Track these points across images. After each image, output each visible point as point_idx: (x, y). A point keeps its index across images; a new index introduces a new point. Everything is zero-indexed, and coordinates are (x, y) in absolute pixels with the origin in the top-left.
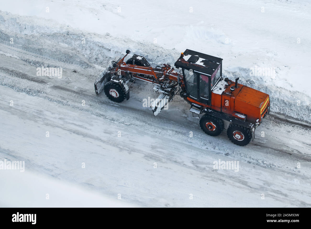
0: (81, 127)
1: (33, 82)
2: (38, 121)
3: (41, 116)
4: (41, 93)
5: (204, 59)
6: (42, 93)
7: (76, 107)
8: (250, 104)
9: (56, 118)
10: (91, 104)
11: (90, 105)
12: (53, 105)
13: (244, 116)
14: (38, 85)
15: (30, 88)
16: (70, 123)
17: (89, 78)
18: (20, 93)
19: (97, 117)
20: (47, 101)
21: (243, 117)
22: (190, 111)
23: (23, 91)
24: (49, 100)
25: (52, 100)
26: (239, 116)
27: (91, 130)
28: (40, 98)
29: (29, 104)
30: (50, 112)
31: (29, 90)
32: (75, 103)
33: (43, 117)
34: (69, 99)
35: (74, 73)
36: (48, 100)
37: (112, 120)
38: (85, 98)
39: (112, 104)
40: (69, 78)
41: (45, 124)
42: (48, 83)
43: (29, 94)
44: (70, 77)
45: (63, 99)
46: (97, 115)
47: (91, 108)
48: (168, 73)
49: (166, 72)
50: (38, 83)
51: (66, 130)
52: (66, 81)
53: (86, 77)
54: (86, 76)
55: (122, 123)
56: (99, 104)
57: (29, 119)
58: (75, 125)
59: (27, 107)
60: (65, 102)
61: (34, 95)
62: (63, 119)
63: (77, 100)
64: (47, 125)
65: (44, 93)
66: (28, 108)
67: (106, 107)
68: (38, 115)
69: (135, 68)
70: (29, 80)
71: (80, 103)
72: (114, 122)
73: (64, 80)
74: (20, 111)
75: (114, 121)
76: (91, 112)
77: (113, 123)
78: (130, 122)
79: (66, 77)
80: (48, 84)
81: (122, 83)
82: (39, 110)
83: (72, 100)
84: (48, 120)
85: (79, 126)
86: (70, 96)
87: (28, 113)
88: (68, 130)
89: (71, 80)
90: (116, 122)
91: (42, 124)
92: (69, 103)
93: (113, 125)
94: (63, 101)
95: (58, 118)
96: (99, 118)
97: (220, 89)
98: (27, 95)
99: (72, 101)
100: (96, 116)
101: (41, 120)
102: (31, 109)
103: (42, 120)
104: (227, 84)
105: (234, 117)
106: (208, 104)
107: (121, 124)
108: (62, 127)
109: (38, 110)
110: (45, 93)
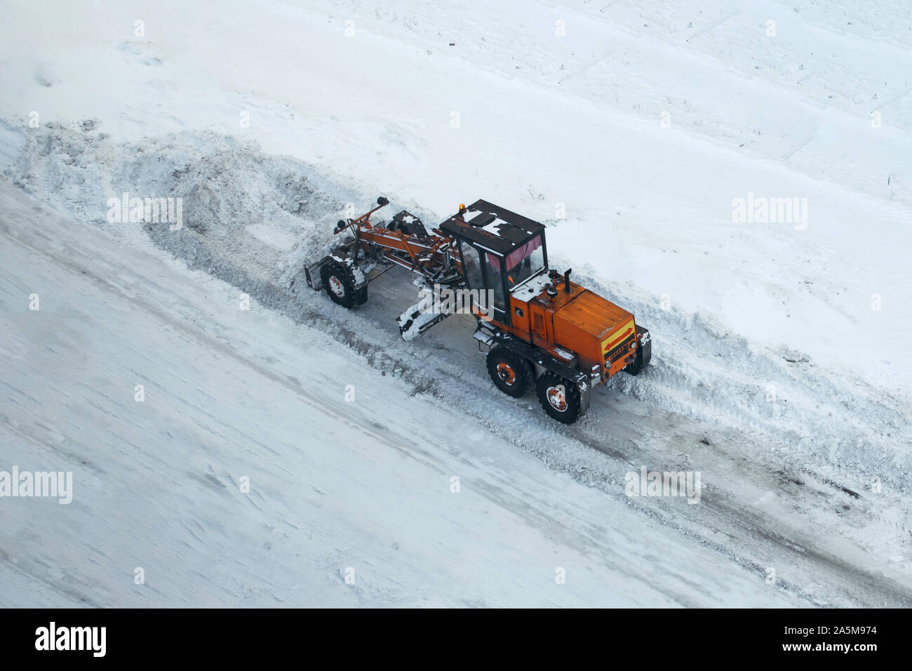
0: (698, 590)
1: (594, 450)
2: (591, 552)
3: (599, 543)
4: (610, 483)
5: (505, 223)
6: (613, 482)
7: (693, 533)
8: (581, 327)
9: (637, 554)
10: (734, 535)
11: (731, 536)
12: (635, 518)
13: (571, 356)
14: (606, 460)
15: (584, 466)
16: (669, 573)
17: (739, 465)
18: (555, 474)
19: (744, 571)
20: (620, 506)
21: (568, 356)
22: (475, 338)
23: (564, 469)
24: (627, 503)
25: (635, 506)
26: (561, 353)
27: (721, 600)
28: (605, 495)
29: (576, 506)
30: (625, 535)
31: (581, 471)
32: (693, 524)
33: (604, 545)
34: (678, 510)
35: (702, 444)
36: (623, 505)
37: (783, 586)
38: (720, 514)
39: (788, 544)
40: (688, 455)
41: (606, 565)
42: (632, 460)
43: (580, 479)
44: (691, 454)
45: (663, 508)
46: (744, 566)
47: (733, 545)
48: (441, 249)
49: (437, 248)
50: (608, 456)
51: (657, 589)
52: (678, 463)
53: (731, 461)
54: (733, 459)
55: (807, 599)
56: (753, 537)
57: (569, 544)
58: (683, 580)
59: (567, 512)
60: (666, 515)
61: (592, 484)
62: (656, 560)
63: (700, 516)
64: (612, 567)
65: (616, 483)
66: (570, 514)
67: (772, 549)
68: (591, 537)
69: (384, 236)
70: (585, 443)
71: (705, 525)
72: (786, 591)
73: (673, 459)
74: (550, 521)
75: (786, 588)
76: (730, 554)
77: (783, 593)
78: (829, 599)
79: (681, 453)
80: (632, 462)
81: (349, 264)
82: (597, 526)
83: (685, 514)
84: (615, 554)
85: (692, 586)
86: (681, 503)
87: (568, 529)
88: (663, 590)
89: (690, 461)
90: (790, 593)
91: (600, 564)
92: (675, 521)
93: (783, 599)
94: (662, 512)
95: (643, 554)
96: (749, 573)
97: (531, 291)
98: (574, 481)
99: (684, 516)
100: (742, 567)
101: (598, 551)
102: (578, 518)
103: (602, 552)
104: (551, 283)
105: (551, 356)
106: (505, 323)
107: (804, 599)
108: (650, 579)
109: (595, 526)
110: (621, 485)
